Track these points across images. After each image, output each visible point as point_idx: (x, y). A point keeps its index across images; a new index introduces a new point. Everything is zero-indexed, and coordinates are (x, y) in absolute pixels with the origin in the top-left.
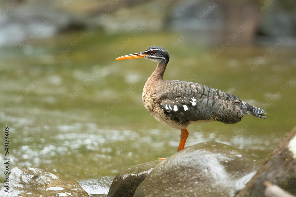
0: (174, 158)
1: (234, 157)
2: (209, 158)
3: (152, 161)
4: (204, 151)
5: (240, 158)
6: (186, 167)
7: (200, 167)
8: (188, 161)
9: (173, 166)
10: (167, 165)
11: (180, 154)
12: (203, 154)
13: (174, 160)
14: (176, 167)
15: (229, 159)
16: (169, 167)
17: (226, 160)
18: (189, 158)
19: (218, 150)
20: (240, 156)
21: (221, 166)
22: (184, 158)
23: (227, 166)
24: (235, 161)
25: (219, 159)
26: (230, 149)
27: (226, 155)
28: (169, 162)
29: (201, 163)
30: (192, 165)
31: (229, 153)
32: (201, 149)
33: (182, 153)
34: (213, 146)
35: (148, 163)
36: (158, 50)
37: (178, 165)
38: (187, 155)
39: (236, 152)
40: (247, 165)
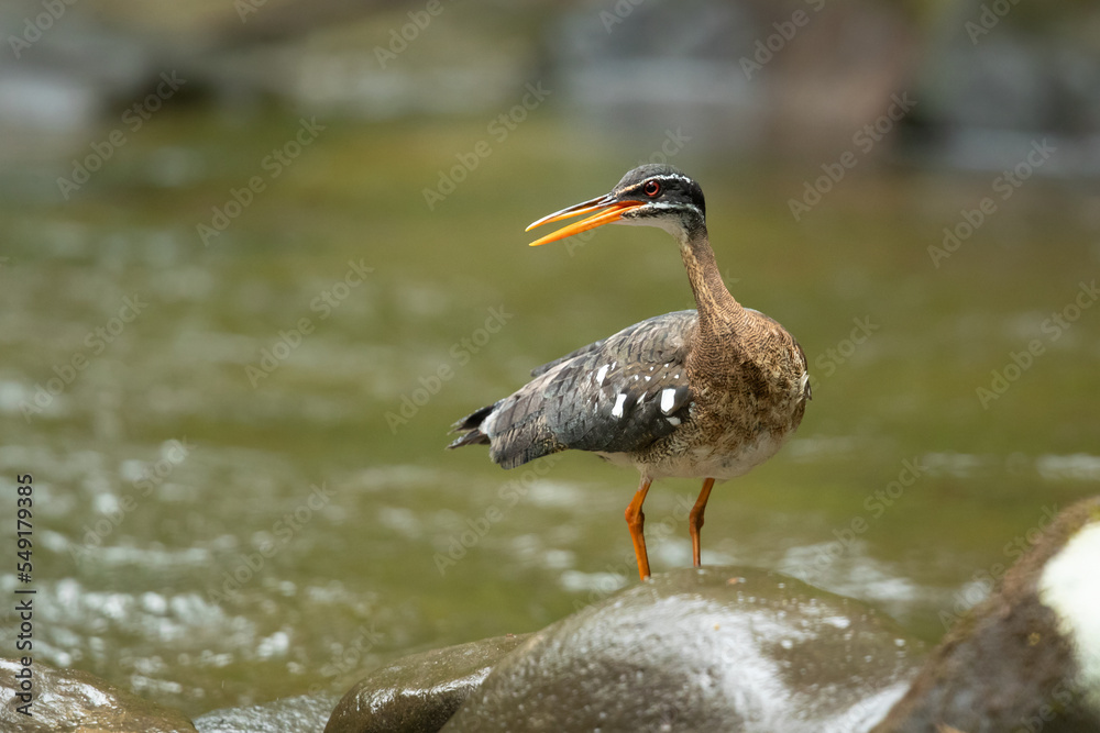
0: (578, 628)
1: (818, 628)
2: (717, 628)
3: (486, 640)
4: (698, 602)
5: (841, 632)
6: (622, 663)
7: (678, 665)
8: (634, 643)
9: (572, 659)
10: (548, 655)
11: (602, 613)
12: (692, 612)
13: (575, 637)
14: (584, 664)
15: (797, 634)
16: (554, 665)
17: (786, 638)
18: (638, 630)
19: (752, 599)
20: (841, 622)
21: (764, 662)
22: (616, 631)
23: (787, 664)
24: (819, 644)
25: (755, 634)
26: (802, 596)
27: (786, 618)
28: (557, 644)
29: (686, 650)
30: (648, 656)
31: (797, 609)
32: (686, 595)
33: (609, 608)
34: (733, 581)
35: (470, 644)
36: (672, 177)
37: (593, 659)
38: (630, 619)
39: (824, 607)
40: (868, 658)
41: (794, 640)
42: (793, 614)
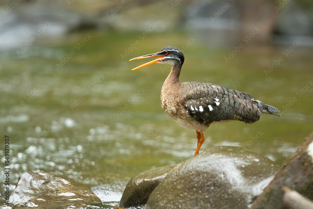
0: (190, 162)
1: (251, 162)
2: (225, 162)
3: (166, 166)
4: (220, 156)
5: (257, 163)
6: (201, 171)
7: (215, 172)
8: (204, 166)
9: (188, 171)
10: (182, 170)
11: (196, 158)
12: (219, 158)
13: (189, 165)
14: (191, 172)
15: (246, 163)
16: (183, 172)
17: (243, 164)
18: (205, 163)
19: (234, 155)
20: (257, 160)
21: (237, 171)
22: (199, 163)
23: (243, 171)
24: (251, 166)
25: (235, 163)
26: (247, 154)
27: (243, 159)
28: (184, 167)
29: (217, 168)
30: (207, 169)
32: (217, 154)
33: (197, 157)
34: (229, 150)
35: (162, 167)
36: (172, 50)
37: (193, 170)
38: (203, 160)
39: (253, 156)
40: (264, 170)
41: (245, 165)
42: (245, 158)
